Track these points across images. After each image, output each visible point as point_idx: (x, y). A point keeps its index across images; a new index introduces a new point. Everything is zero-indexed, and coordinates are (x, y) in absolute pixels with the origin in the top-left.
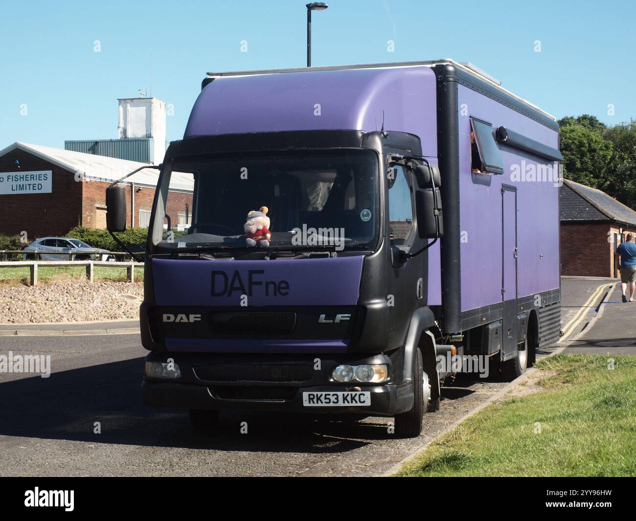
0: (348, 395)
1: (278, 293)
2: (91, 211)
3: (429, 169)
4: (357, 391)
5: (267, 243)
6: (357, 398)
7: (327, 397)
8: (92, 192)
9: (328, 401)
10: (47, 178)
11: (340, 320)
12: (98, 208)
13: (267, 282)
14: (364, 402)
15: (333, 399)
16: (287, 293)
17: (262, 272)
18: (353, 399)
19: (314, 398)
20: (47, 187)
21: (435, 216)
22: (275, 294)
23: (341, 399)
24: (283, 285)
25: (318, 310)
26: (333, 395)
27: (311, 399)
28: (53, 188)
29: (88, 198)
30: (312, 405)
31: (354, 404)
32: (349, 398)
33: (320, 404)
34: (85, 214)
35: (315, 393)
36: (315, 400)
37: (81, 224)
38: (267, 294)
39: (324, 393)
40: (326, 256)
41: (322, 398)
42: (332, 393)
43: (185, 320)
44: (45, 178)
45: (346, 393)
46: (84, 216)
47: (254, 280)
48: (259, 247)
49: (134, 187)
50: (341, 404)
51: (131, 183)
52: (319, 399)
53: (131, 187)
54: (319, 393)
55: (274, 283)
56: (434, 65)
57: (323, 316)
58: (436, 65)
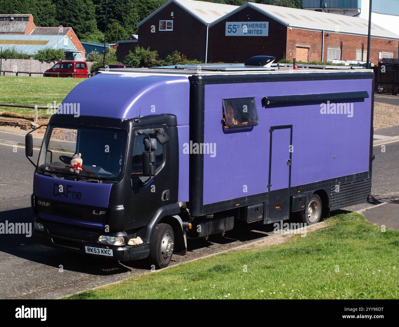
0: (103, 250)
1: (77, 198)
2: (293, 49)
3: (149, 142)
4: (107, 248)
5: (78, 172)
6: (107, 252)
7: (95, 250)
8: (293, 37)
9: (95, 252)
10: (265, 26)
11: (101, 214)
12: (297, 47)
13: (73, 192)
14: (110, 254)
15: (97, 251)
16: (80, 198)
17: (71, 186)
18: (105, 252)
19: (90, 249)
20: (265, 32)
21: (149, 166)
22: (76, 198)
23: (100, 251)
24: (79, 194)
25: (92, 208)
26: (97, 249)
27: (88, 250)
28: (269, 33)
29: (290, 41)
30: (89, 252)
31: (106, 255)
32: (104, 251)
33: (92, 253)
34: (288, 51)
35: (90, 247)
36: (90, 250)
37: (285, 58)
38: (73, 198)
39: (94, 248)
40: (97, 182)
41: (93, 250)
42: (97, 248)
43: (45, 205)
44: (265, 27)
45: (102, 249)
46: (287, 52)
47: (69, 190)
48: (74, 174)
49: (324, 33)
50: (100, 254)
51: (322, 30)
52: (92, 250)
53: (322, 33)
54: (92, 248)
55: (76, 193)
56: (191, 75)
57: (94, 211)
58: (193, 76)
